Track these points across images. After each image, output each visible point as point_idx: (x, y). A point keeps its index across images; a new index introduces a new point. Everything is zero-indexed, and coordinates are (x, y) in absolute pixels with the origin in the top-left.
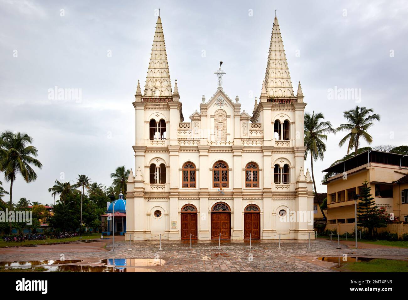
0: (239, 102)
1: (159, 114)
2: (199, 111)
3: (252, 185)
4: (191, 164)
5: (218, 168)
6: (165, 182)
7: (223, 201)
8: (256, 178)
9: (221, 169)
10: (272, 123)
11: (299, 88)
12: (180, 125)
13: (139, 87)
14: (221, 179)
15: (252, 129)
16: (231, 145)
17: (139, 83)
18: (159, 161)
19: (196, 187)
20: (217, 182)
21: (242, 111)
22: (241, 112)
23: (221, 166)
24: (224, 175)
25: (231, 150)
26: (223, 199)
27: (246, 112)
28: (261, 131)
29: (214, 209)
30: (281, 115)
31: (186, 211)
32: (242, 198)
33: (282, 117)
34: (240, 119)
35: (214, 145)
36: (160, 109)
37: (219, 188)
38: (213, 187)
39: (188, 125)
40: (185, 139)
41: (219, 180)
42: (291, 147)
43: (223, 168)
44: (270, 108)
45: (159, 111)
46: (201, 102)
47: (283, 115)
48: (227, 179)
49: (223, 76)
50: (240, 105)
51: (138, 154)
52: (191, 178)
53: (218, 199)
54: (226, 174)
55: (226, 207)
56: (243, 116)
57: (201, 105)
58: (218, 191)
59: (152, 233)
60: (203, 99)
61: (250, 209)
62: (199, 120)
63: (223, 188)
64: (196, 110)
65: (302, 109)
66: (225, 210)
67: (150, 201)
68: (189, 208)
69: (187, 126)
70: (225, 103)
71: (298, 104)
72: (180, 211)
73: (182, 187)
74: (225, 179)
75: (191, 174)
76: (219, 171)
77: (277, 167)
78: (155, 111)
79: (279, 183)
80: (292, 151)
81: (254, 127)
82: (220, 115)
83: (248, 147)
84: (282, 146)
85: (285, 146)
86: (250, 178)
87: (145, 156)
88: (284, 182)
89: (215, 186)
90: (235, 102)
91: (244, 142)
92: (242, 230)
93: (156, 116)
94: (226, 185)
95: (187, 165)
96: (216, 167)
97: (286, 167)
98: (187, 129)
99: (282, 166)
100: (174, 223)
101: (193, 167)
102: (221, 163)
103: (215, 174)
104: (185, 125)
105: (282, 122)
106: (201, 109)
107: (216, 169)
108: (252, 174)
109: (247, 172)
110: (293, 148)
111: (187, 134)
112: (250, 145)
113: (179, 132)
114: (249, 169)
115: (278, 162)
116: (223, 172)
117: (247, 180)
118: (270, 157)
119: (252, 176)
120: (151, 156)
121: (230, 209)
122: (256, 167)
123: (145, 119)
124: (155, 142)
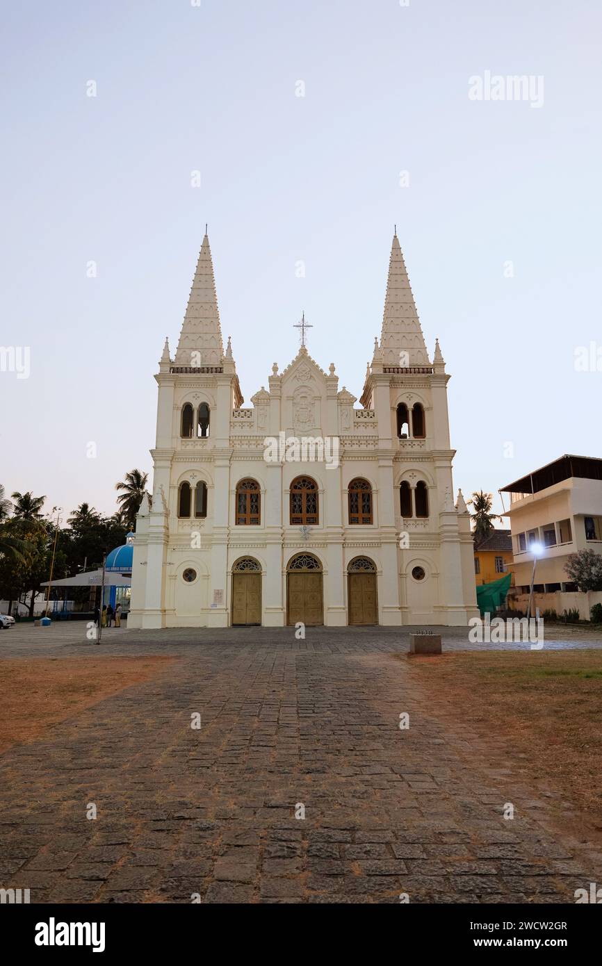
0: (336, 373)
1: (199, 395)
2: (267, 389)
3: (360, 520)
4: (252, 483)
5: (299, 488)
6: (206, 516)
7: (309, 550)
8: (369, 506)
9: (304, 491)
10: (392, 408)
11: (438, 351)
12: (234, 413)
13: (166, 350)
14: (304, 510)
15: (359, 420)
17: (167, 343)
18: (196, 476)
19: (260, 524)
20: (299, 515)
21: (340, 389)
22: (338, 391)
23: (304, 485)
24: (311, 501)
26: (308, 546)
27: (347, 389)
28: (373, 423)
29: (293, 566)
30: (407, 395)
31: (241, 569)
32: (343, 544)
33: (410, 398)
34: (338, 403)
36: (200, 385)
37: (302, 526)
38: (291, 524)
39: (248, 413)
40: (242, 440)
41: (301, 512)
42: (428, 450)
43: (309, 489)
44: (388, 384)
45: (197, 390)
46: (272, 373)
47: (412, 395)
48: (315, 510)
49: (308, 331)
50: (336, 379)
51: (159, 464)
52: (252, 506)
53: (298, 546)
54: (314, 500)
55: (315, 562)
56: (342, 397)
57: (271, 379)
58: (299, 531)
59: (176, 612)
60: (275, 369)
61: (358, 565)
62: (268, 404)
63: (307, 526)
64: (263, 387)
65: (444, 385)
66: (312, 567)
67: (176, 550)
68: (247, 565)
69: (246, 416)
70: (311, 376)
71: (436, 377)
72: (230, 569)
73: (236, 524)
74: (313, 508)
75: (252, 501)
76: (301, 495)
77: (405, 487)
78: (192, 390)
79: (410, 516)
80: (429, 457)
81: (362, 416)
82: (303, 395)
83: (352, 452)
84: (412, 450)
85: (416, 448)
86: (357, 506)
87: (171, 468)
88: (418, 515)
89: (294, 521)
90: (328, 373)
91: (345, 442)
92: (343, 607)
93: (194, 397)
94: (314, 521)
95: (244, 484)
96: (295, 487)
97: (421, 487)
98: (245, 419)
99: (413, 485)
100: (218, 594)
101: (256, 488)
102: (304, 481)
103: (295, 501)
104: (242, 414)
105: (410, 406)
106: (271, 386)
107: (297, 491)
108: (360, 500)
109: (350, 496)
110: (431, 452)
111: (246, 428)
112: (355, 447)
113: (232, 425)
114: (355, 491)
115: (406, 478)
116: (308, 495)
117: (351, 511)
118: (392, 469)
119: (360, 503)
120: (182, 467)
121: (321, 567)
122: (367, 488)
123: (175, 403)
124: (191, 443)
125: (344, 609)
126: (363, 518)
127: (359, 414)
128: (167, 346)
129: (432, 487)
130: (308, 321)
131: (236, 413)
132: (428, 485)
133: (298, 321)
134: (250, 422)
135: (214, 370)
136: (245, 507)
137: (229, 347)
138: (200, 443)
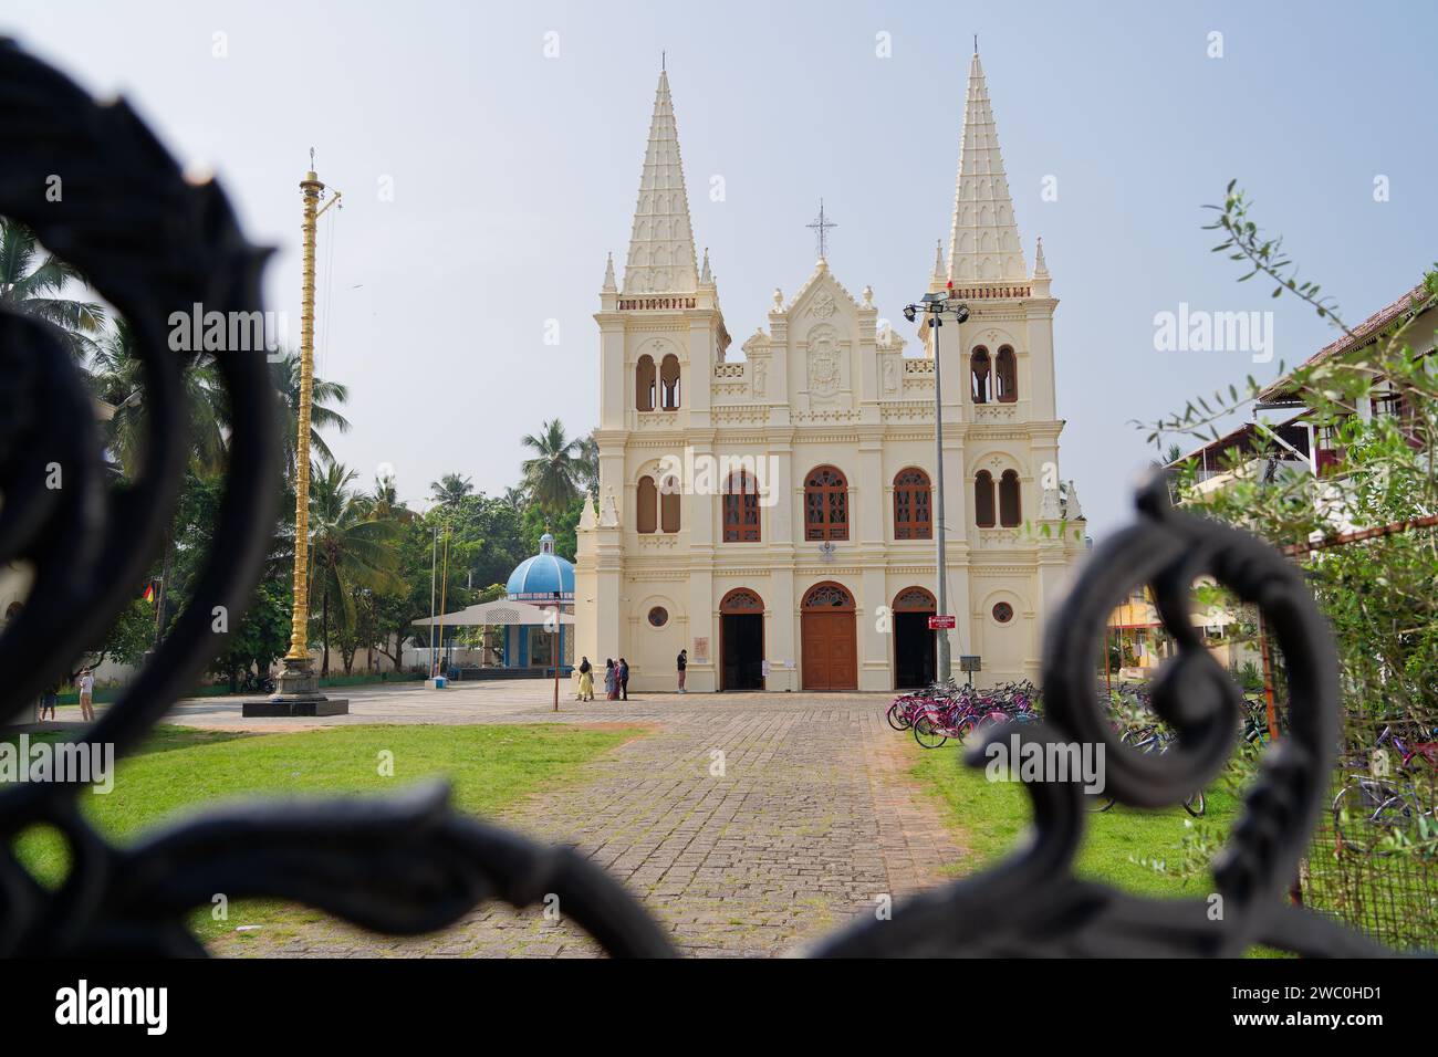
0: (875, 302)
1: (662, 342)
2: (767, 331)
3: (913, 532)
5: (819, 485)
6: (678, 528)
7: (834, 579)
8: (925, 510)
9: (826, 489)
10: (963, 356)
12: (715, 371)
13: (610, 273)
14: (826, 517)
15: (909, 376)
16: (854, 421)
17: (610, 261)
19: (760, 541)
20: (819, 526)
23: (826, 479)
24: (837, 504)
25: (853, 436)
26: (833, 572)
28: (933, 381)
29: (811, 601)
30: (988, 332)
31: (734, 607)
32: (886, 569)
33: (993, 338)
34: (877, 350)
35: (807, 423)
36: (664, 329)
37: (823, 543)
38: (806, 540)
39: (737, 370)
40: (730, 413)
41: (821, 520)
42: (1020, 421)
43: (833, 485)
45: (659, 335)
46: (773, 306)
47: (996, 332)
48: (843, 517)
49: (830, 234)
50: (875, 311)
51: (606, 451)
52: (748, 513)
53: (818, 572)
54: (841, 503)
55: (844, 596)
56: (883, 341)
57: (773, 316)
58: (817, 551)
59: (641, 670)
60: (779, 299)
61: (910, 602)
62: (768, 356)
63: (831, 542)
64: (759, 329)
65: (1048, 316)
66: (838, 604)
67: (638, 580)
68: (742, 601)
69: (734, 374)
70: (835, 308)
71: (1034, 302)
72: (717, 609)
73: (725, 541)
74: (840, 515)
75: (748, 505)
76: (821, 495)
77: (983, 479)
78: (650, 335)
79: (991, 523)
80: (1022, 433)
81: (916, 369)
82: (823, 339)
83: (899, 427)
84: (996, 421)
85: (1002, 420)
86: (907, 511)
87: (625, 458)
88: (1004, 523)
89: (811, 535)
90: (863, 304)
91: (889, 412)
92: (886, 662)
93: (654, 346)
94: (844, 535)
96: (813, 483)
97: (1010, 479)
98: (734, 379)
99: (997, 477)
100: (701, 644)
102: (826, 473)
103: (812, 504)
104: (729, 371)
105: (993, 352)
106: (773, 326)
107: (816, 490)
108: (912, 501)
109: (897, 495)
110: (1026, 425)
111: (736, 394)
112: (905, 421)
113: (715, 389)
114: (904, 488)
115: (985, 465)
116: (832, 495)
117: (898, 518)
118: (962, 452)
119: (913, 506)
120: (641, 457)
121: (853, 604)
122: (923, 482)
123: (627, 357)
124: (652, 418)
125: (887, 665)
126: (917, 530)
127: (911, 366)
128: (610, 267)
129: (1027, 480)
130: (829, 217)
131: (719, 371)
132: (1021, 476)
133: (814, 218)
134: (742, 385)
135: (684, 302)
136: (736, 514)
137: (706, 263)
138: (665, 418)
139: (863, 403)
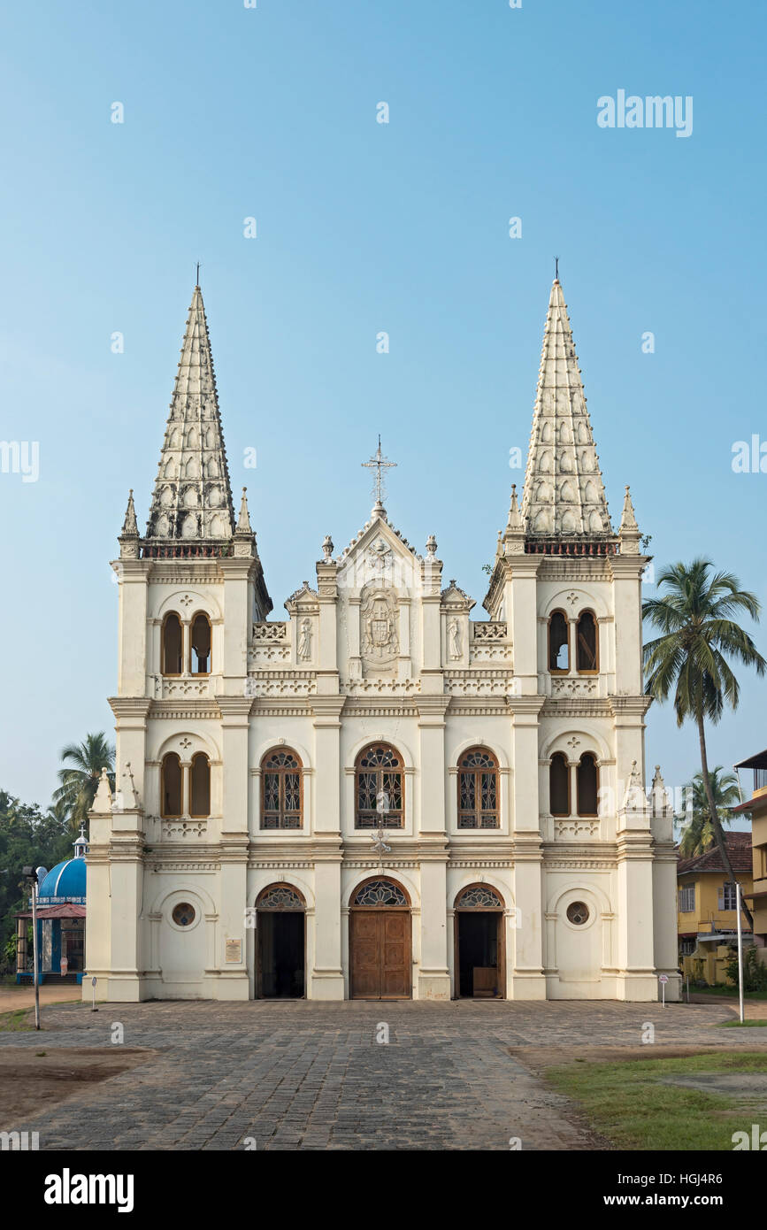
1: (191, 597)
2: (314, 585)
3: (478, 820)
4: (287, 754)
5: (371, 765)
6: (208, 812)
7: (389, 873)
8: (492, 796)
9: (380, 770)
10: (540, 619)
11: (629, 510)
12: (254, 630)
13: (131, 513)
14: (380, 802)
15: (478, 641)
16: (413, 691)
17: (131, 500)
18: (189, 744)
19: (302, 828)
20: (370, 812)
22: (442, 588)
23: (380, 758)
24: (392, 787)
25: (411, 708)
26: (386, 866)
28: (505, 646)
29: (360, 899)
30: (568, 594)
31: (271, 905)
32: (448, 862)
33: (574, 600)
34: (441, 610)
35: (359, 692)
36: (193, 581)
37: (375, 832)
38: (356, 828)
39: (279, 630)
40: (269, 678)
41: (374, 806)
42: (600, 696)
43: (388, 765)
44: (534, 574)
45: (190, 588)
46: (321, 556)
47: (577, 594)
48: (400, 802)
50: (438, 566)
51: (125, 722)
52: (289, 797)
53: (370, 866)
54: (397, 786)
55: (398, 892)
56: (448, 599)
57: (320, 565)
58: (369, 840)
59: (164, 976)
60: (327, 548)
61: (474, 898)
62: (315, 613)
63: (386, 831)
64: (305, 582)
65: (636, 576)
66: (392, 902)
67: (161, 872)
68: (281, 897)
69: (275, 634)
70: (393, 560)
71: (621, 560)
73: (261, 829)
74: (395, 800)
75: (289, 787)
76: (374, 777)
77: (559, 762)
78: (178, 588)
79: (567, 812)
80: (603, 709)
81: (485, 633)
82: (378, 596)
83: (465, 699)
84: (575, 696)
85: (582, 694)
86: (472, 796)
87: (147, 730)
88: (580, 812)
89: (362, 822)
91: (454, 682)
92: (446, 968)
93: (182, 601)
94: (397, 821)
95: (274, 758)
96: (365, 763)
97: (588, 762)
98: (275, 640)
99: (574, 757)
100: (233, 946)
101: (294, 764)
102: (379, 751)
103: (364, 786)
104: (269, 631)
105: (573, 615)
106: (320, 578)
107: (368, 770)
108: (478, 786)
109: (461, 778)
110: (605, 700)
111: (277, 658)
112: (472, 692)
113: (252, 651)
114: (469, 770)
115: (562, 746)
116: (386, 777)
117: (462, 804)
118: (536, 730)
119: (479, 791)
120: (165, 729)
121: (408, 901)
122: (491, 764)
123: (149, 614)
124: (178, 685)
125: (447, 972)
126: (483, 818)
127: (479, 630)
128: (131, 506)
129: (607, 763)
131: (259, 630)
132: (600, 759)
134: (284, 647)
135: (217, 549)
136: (275, 797)
137: (244, 505)
138: (193, 685)
139: (423, 672)
